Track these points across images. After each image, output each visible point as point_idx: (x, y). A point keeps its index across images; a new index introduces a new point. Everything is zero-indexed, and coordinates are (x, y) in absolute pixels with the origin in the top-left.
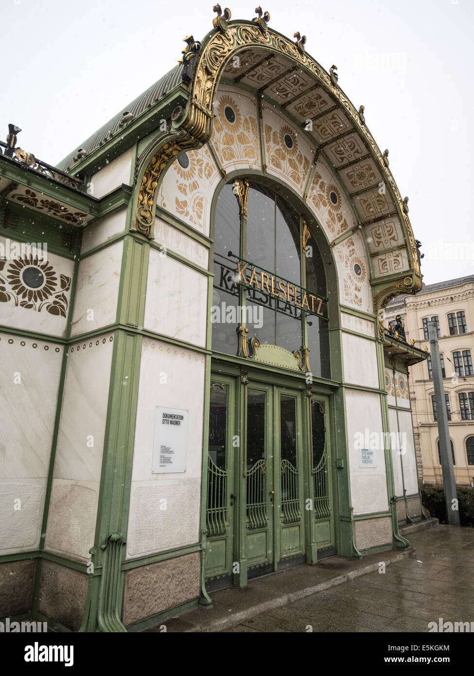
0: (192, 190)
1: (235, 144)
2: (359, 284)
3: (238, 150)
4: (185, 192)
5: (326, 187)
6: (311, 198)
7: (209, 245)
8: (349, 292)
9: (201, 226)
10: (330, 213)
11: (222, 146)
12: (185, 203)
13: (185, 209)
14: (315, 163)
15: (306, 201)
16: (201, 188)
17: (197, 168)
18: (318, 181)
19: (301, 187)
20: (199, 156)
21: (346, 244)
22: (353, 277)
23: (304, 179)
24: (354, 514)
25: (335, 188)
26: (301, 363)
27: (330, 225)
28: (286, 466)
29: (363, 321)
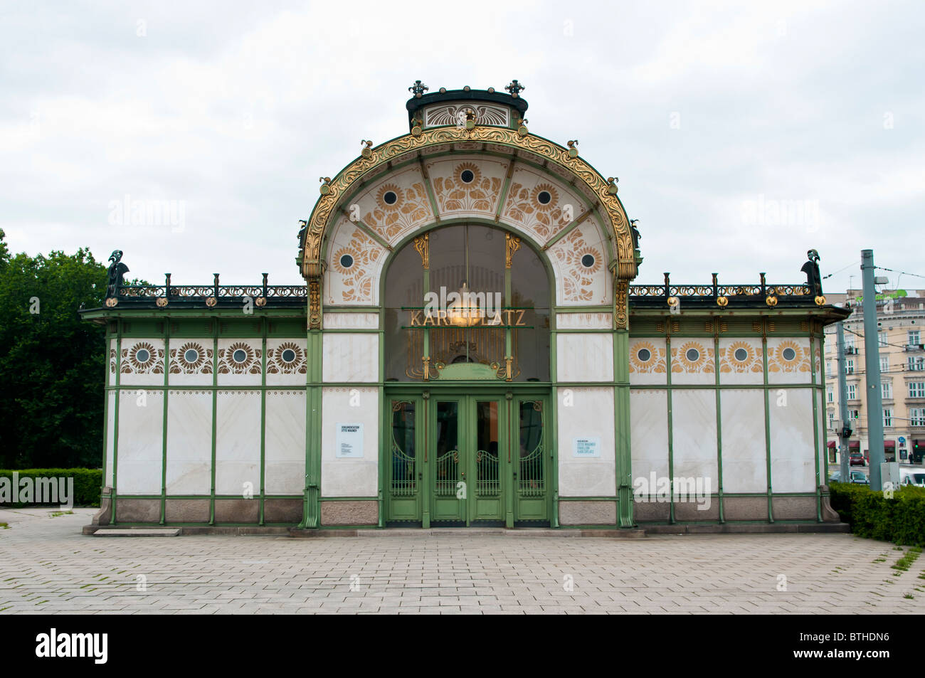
0: (359, 278)
1: (400, 218)
2: (588, 277)
3: (405, 222)
4: (351, 283)
5: (530, 192)
6: (508, 214)
7: (378, 310)
8: (572, 289)
9: (370, 300)
10: (539, 216)
11: (386, 228)
12: (352, 291)
13: (353, 295)
14: (509, 177)
15: (501, 221)
16: (368, 271)
17: (362, 260)
18: (517, 192)
19: (491, 211)
20: (363, 250)
21: (568, 239)
22: (578, 272)
23: (494, 200)
24: (560, 495)
25: (545, 187)
26: (502, 372)
27: (542, 229)
28: (483, 455)
29: (592, 315)
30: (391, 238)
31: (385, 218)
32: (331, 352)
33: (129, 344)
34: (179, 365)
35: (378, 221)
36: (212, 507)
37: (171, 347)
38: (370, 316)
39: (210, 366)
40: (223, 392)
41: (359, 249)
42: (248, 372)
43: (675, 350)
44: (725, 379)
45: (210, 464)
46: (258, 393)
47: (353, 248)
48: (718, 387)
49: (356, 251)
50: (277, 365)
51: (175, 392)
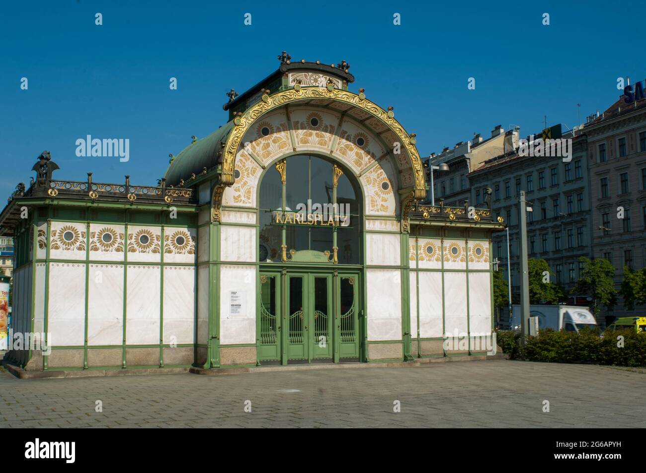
0: (243, 187)
1: (271, 146)
2: (385, 196)
3: (274, 150)
4: (239, 190)
5: (352, 137)
6: (338, 150)
7: (255, 211)
8: (376, 204)
9: (250, 203)
10: (357, 154)
11: (261, 153)
12: (239, 196)
13: (240, 199)
14: (340, 125)
15: (333, 154)
16: (249, 183)
17: (245, 174)
18: (344, 135)
19: (328, 147)
20: (247, 167)
21: (374, 170)
22: (380, 193)
23: (330, 140)
24: (368, 340)
25: (362, 135)
26: (331, 257)
27: (358, 162)
28: (318, 314)
29: (388, 221)
30: (264, 160)
31: (262, 145)
32: (226, 239)
33: (57, 226)
34: (98, 244)
35: (256, 147)
36: (124, 354)
37: (91, 230)
38: (251, 215)
39: (122, 246)
40: (132, 266)
41: (244, 166)
42: (150, 252)
43: (421, 246)
44: (447, 266)
45: (121, 321)
46: (158, 268)
47: (240, 165)
48: (443, 271)
49: (242, 167)
50: (172, 247)
51: (94, 265)
